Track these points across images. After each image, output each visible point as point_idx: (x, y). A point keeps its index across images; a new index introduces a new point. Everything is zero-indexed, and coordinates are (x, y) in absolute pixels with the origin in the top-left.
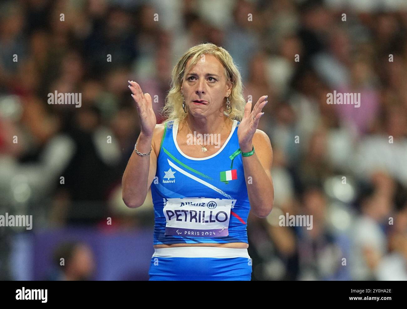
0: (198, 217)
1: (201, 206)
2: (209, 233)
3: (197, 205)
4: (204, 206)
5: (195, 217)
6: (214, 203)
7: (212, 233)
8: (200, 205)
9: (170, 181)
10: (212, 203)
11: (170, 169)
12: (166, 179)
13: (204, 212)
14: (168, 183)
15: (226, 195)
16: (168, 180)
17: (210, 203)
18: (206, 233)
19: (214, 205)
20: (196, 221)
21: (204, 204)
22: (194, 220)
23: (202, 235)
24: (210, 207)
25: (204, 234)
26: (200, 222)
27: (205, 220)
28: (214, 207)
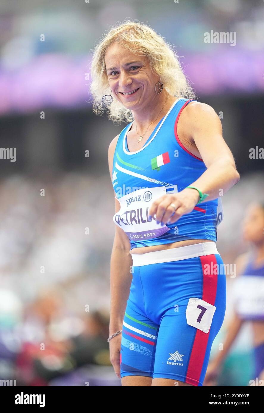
0: (137, 218)
1: (138, 200)
2: (150, 234)
4: (141, 200)
5: (134, 219)
7: (153, 234)
8: (136, 201)
10: (148, 194)
13: (141, 209)
16: (114, 183)
18: (147, 235)
19: (150, 195)
20: (137, 223)
21: (140, 197)
22: (134, 222)
23: (145, 237)
25: (146, 236)
26: (139, 223)
27: (143, 220)
28: (150, 199)
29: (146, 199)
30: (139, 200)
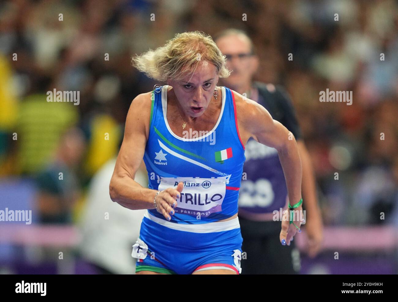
0: (193, 200)
2: (205, 213)
3: (192, 186)
4: (199, 186)
5: (191, 200)
6: (208, 182)
8: (194, 185)
9: (162, 163)
10: (207, 183)
11: (161, 151)
12: (158, 161)
14: (160, 165)
15: (221, 174)
16: (160, 162)
17: (204, 183)
18: (202, 214)
19: (208, 184)
20: (192, 203)
21: (199, 184)
24: (205, 187)
26: (196, 204)
27: (201, 203)
28: (208, 186)
29: (204, 186)
30: (197, 186)
